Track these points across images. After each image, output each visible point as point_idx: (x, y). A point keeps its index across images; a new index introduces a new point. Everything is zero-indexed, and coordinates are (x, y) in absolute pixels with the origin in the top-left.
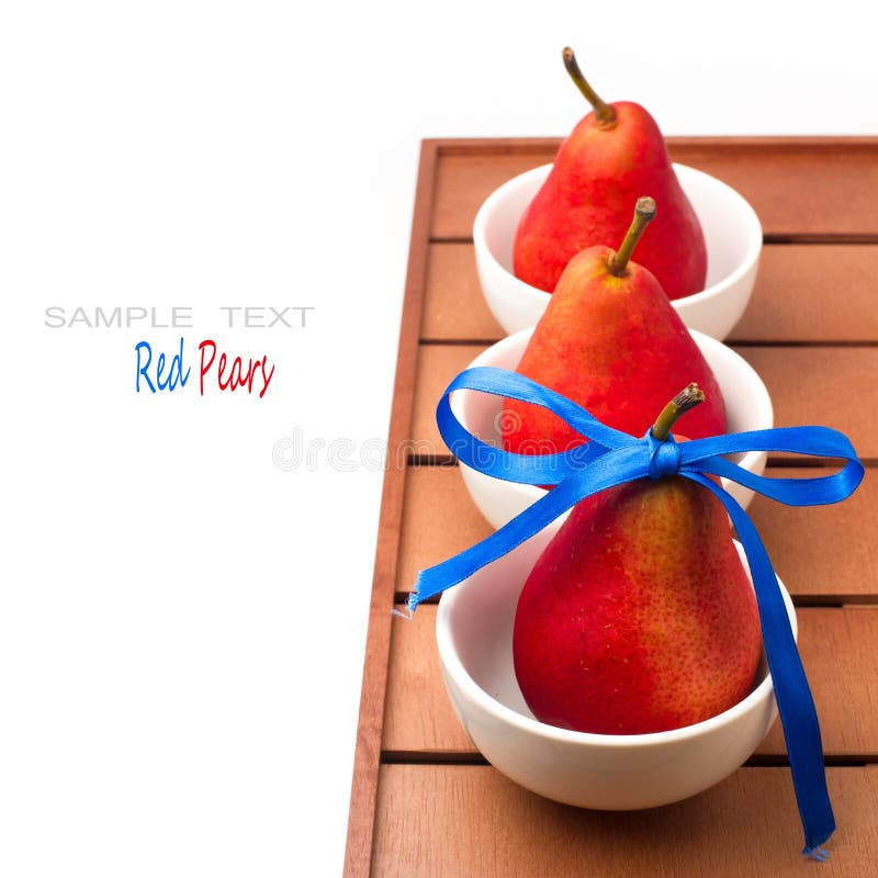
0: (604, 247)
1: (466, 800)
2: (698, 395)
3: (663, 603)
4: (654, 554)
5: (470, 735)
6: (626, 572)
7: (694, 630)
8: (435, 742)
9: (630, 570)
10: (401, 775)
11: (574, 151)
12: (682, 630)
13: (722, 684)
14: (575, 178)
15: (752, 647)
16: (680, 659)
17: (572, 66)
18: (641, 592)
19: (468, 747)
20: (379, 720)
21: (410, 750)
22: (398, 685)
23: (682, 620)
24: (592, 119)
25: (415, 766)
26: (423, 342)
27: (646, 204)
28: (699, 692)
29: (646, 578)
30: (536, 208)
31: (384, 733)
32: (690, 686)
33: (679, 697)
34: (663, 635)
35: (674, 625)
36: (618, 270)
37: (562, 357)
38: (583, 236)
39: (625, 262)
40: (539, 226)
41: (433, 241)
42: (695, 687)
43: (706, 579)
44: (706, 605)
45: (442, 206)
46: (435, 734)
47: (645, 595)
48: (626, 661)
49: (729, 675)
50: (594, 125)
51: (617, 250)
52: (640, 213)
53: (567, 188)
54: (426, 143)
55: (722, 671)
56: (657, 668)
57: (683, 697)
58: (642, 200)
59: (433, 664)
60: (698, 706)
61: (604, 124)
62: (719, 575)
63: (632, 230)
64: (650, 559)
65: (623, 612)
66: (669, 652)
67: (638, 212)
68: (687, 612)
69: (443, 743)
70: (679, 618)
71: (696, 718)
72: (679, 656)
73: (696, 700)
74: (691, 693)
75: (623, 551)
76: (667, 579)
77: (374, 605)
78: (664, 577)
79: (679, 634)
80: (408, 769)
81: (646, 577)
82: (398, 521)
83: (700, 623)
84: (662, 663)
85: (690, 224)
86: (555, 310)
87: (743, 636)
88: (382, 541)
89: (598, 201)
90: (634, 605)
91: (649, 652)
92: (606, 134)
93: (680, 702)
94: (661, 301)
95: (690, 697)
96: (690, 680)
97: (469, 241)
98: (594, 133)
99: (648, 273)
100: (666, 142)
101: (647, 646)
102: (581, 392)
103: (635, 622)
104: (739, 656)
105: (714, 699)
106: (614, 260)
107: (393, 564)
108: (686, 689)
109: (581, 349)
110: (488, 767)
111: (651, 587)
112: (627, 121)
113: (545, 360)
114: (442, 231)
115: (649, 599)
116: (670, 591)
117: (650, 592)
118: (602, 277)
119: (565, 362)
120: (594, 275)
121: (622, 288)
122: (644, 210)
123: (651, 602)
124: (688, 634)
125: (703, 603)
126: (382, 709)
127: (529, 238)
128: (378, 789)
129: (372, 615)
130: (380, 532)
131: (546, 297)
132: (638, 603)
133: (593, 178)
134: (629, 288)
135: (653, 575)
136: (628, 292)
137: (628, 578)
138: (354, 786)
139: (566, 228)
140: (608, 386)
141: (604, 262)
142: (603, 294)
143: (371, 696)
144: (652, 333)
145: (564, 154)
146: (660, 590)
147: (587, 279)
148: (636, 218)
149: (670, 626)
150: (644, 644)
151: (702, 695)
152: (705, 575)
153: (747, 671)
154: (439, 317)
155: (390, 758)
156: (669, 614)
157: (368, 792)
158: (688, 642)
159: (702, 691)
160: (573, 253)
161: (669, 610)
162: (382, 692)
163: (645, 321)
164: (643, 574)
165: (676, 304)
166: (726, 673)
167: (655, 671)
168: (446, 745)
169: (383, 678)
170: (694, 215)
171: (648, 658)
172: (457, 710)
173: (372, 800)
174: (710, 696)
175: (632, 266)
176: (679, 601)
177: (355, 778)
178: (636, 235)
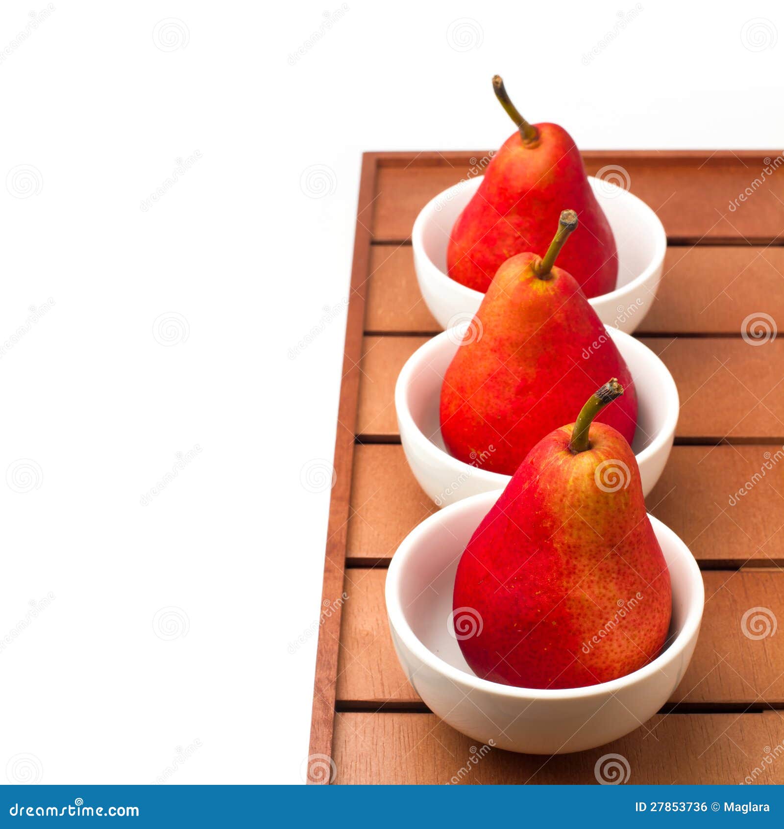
0: (531, 253)
1: (411, 745)
2: (618, 389)
3: (587, 573)
4: (579, 529)
5: (414, 687)
6: (555, 545)
7: (614, 596)
8: (383, 692)
9: (558, 543)
10: (353, 722)
11: (502, 167)
12: (604, 596)
13: (639, 642)
14: (503, 191)
15: (665, 609)
16: (602, 621)
17: (501, 92)
18: (568, 562)
19: (412, 697)
20: (333, 673)
21: (361, 699)
22: (349, 641)
23: (604, 587)
24: (519, 138)
25: (366, 714)
26: (368, 334)
27: (569, 216)
28: (619, 650)
29: (573, 551)
30: (467, 216)
31: (338, 685)
32: (611, 645)
33: (601, 655)
34: (587, 600)
35: (597, 592)
36: (543, 274)
37: (494, 350)
38: (509, 241)
39: (550, 268)
40: (471, 232)
41: (374, 243)
42: (615, 645)
43: (625, 549)
44: (625, 573)
45: (382, 212)
46: (383, 684)
47: (571, 566)
48: (554, 623)
49: (645, 635)
50: (520, 144)
51: (542, 256)
52: (564, 225)
53: (496, 200)
54: (367, 156)
55: (639, 632)
56: (582, 630)
57: (604, 655)
58: (565, 212)
59: (380, 622)
60: (618, 662)
61: (529, 143)
62: (636, 546)
63: (556, 238)
64: (575, 533)
65: (552, 580)
66: (593, 615)
67: (562, 223)
68: (608, 580)
69: (390, 693)
70: (602, 585)
71: (616, 673)
72: (601, 619)
73: (616, 657)
74: (612, 651)
75: (552, 526)
76: (591, 551)
77: (328, 570)
78: (588, 549)
79: (601, 599)
80: (359, 717)
81: (573, 549)
82: (347, 494)
83: (620, 589)
84: (587, 625)
85: (603, 231)
86: (488, 310)
87: (657, 600)
88: (333, 512)
89: (524, 210)
90: (561, 574)
91: (575, 616)
92: (531, 152)
93: (603, 659)
94: (581, 301)
95: (611, 654)
96: (611, 640)
97: (409, 243)
98: (519, 151)
99: (570, 276)
100: (582, 155)
101: (573, 610)
102: (510, 382)
103: (563, 589)
104: (654, 617)
105: (632, 656)
106: (540, 265)
107: (344, 533)
108: (607, 648)
109: (511, 344)
110: (430, 714)
111: (576, 558)
112: (548, 140)
113: (479, 353)
114: (382, 233)
115: (575, 569)
116: (593, 561)
117: (575, 562)
118: (529, 281)
119: (497, 355)
120: (522, 279)
121: (547, 290)
122: (567, 221)
123: (577, 571)
124: (609, 599)
125: (622, 571)
126: (336, 663)
127: (462, 243)
128: (333, 734)
129: (326, 579)
130: (332, 505)
131: (479, 296)
132: (566, 572)
133: (519, 191)
134: (553, 290)
135: (577, 547)
136: (552, 293)
137: (556, 550)
138: (312, 733)
139: (495, 234)
140: (535, 376)
141: (532, 268)
142: (531, 295)
143: (326, 652)
144: (574, 330)
145: (493, 169)
146: (584, 561)
147: (517, 282)
148: (560, 227)
149: (593, 592)
150: (570, 608)
151: (621, 652)
152: (623, 547)
153: (661, 631)
154: (380, 312)
155: (344, 706)
156: (592, 581)
157: (325, 738)
158: (609, 606)
159: (622, 649)
160: (503, 259)
161: (592, 578)
162: (336, 648)
163: (567, 319)
164: (569, 547)
165: (593, 302)
166: (642, 633)
167: (580, 633)
168: (393, 695)
169: (335, 636)
170: (607, 223)
171: (574, 621)
172: (402, 663)
173: (329, 745)
174: (629, 653)
175: (556, 271)
176: (601, 570)
177: (313, 725)
178: (559, 243)
